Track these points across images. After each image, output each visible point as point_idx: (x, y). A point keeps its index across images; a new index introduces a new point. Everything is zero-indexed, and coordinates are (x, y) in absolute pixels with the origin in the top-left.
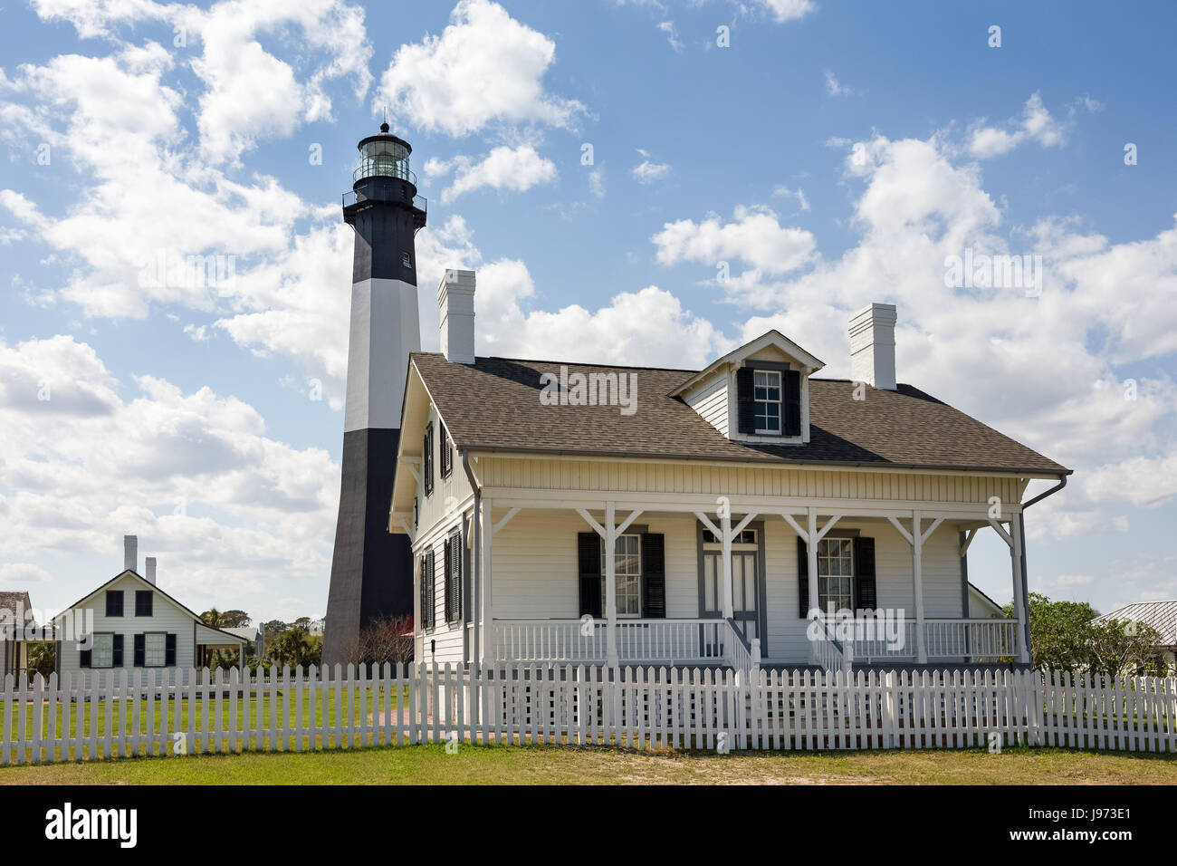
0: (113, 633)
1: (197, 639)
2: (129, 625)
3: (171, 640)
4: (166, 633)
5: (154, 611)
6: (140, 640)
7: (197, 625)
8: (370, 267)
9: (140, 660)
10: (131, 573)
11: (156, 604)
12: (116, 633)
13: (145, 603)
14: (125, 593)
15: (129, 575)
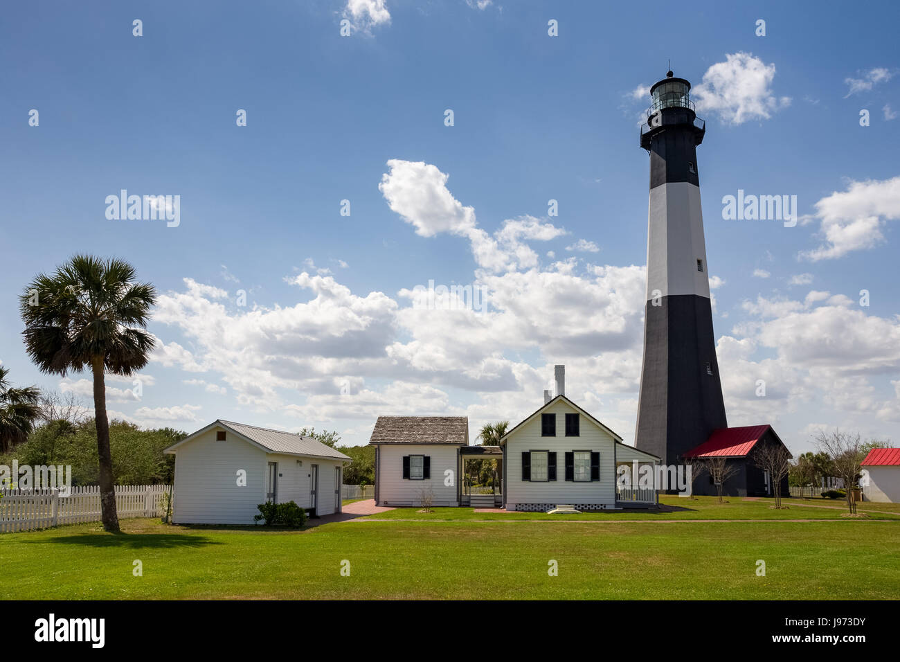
0: (548, 451)
1: (617, 457)
2: (561, 444)
3: (595, 458)
4: (590, 451)
5: (581, 432)
6: (569, 457)
7: (617, 444)
8: (665, 175)
9: (570, 476)
10: (562, 397)
11: (583, 425)
12: (550, 451)
13: (573, 424)
14: (557, 416)
15: (561, 400)
